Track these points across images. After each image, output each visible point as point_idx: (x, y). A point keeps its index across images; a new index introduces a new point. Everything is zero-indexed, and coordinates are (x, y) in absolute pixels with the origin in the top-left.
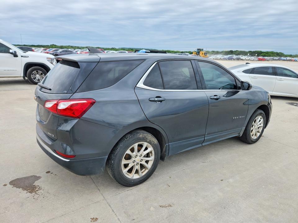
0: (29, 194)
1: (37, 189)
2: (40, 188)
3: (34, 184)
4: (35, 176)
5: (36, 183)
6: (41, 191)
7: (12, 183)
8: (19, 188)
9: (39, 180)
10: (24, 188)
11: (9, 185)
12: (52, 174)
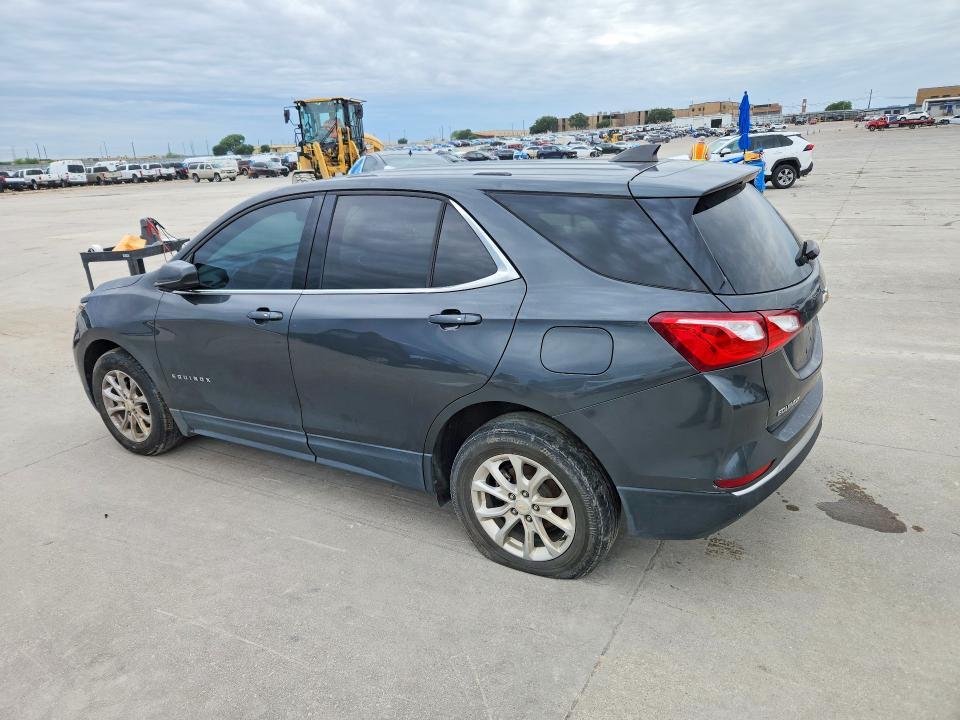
0: (861, 486)
1: (838, 486)
2: (831, 485)
3: (842, 498)
4: (831, 514)
5: (835, 498)
6: (830, 478)
7: (900, 528)
8: (880, 506)
9: (824, 501)
10: (867, 500)
11: (909, 525)
12: (786, 499)
